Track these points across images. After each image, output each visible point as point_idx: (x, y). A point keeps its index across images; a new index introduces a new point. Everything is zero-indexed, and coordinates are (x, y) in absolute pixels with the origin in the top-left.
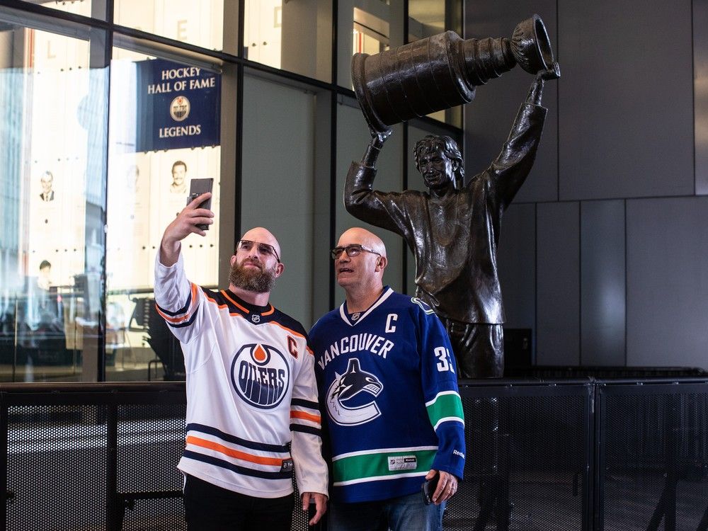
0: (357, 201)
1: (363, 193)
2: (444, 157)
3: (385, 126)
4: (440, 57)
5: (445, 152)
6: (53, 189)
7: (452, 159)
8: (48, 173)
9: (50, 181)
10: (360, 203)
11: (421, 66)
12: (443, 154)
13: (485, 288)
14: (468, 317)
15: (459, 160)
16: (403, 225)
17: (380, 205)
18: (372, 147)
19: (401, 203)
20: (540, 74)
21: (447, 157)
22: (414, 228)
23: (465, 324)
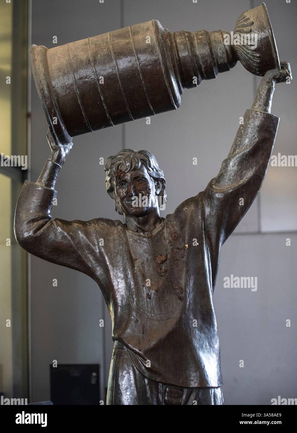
0: (35, 232)
1: (41, 222)
2: (147, 176)
4: (149, 49)
5: (148, 170)
10: (39, 233)
12: (146, 172)
14: (187, 380)
16: (94, 262)
17: (64, 237)
18: (53, 163)
19: (91, 234)
20: (270, 74)
21: (151, 176)
23: (182, 388)
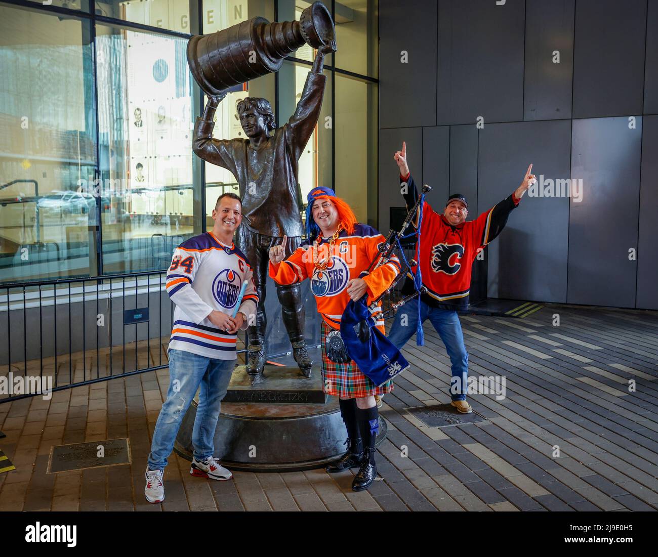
0: (200, 147)
1: (203, 141)
2: (256, 114)
3: (216, 91)
6: (142, 119)
7: (264, 115)
8: (138, 109)
9: (139, 115)
10: (202, 148)
11: (233, 46)
12: (256, 111)
13: (285, 211)
14: (272, 232)
15: (270, 116)
16: (230, 164)
17: (215, 150)
18: (208, 106)
19: (229, 147)
21: (259, 113)
22: (237, 167)
23: (270, 237)
